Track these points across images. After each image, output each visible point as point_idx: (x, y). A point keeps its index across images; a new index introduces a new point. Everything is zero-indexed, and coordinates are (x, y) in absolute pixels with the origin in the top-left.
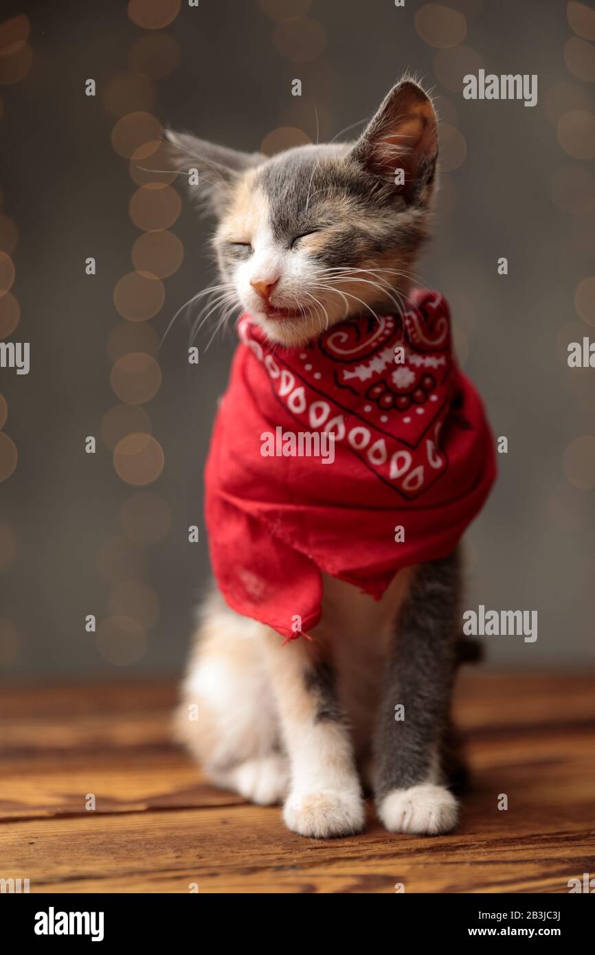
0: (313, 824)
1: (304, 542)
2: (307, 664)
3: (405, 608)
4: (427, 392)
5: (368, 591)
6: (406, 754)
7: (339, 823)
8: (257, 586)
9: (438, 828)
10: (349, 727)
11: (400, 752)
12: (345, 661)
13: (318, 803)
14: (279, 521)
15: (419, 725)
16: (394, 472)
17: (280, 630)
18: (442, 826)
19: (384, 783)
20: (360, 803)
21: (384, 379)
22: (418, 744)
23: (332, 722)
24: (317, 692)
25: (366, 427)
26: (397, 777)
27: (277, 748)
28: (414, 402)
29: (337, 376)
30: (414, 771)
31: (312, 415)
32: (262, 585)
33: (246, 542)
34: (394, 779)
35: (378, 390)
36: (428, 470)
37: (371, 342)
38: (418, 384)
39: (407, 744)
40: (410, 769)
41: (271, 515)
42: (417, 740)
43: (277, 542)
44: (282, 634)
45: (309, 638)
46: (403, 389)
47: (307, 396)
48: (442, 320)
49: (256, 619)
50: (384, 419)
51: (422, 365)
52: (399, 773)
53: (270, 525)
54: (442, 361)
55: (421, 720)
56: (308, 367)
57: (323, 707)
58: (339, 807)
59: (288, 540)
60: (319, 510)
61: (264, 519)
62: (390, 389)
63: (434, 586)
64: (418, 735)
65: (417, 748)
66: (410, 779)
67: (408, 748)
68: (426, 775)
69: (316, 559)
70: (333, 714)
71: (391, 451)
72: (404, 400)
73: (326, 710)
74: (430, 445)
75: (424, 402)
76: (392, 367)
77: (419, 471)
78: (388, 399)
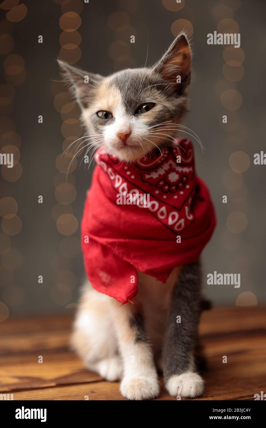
0: (135, 395)
1: (128, 257)
2: (130, 315)
3: (176, 287)
4: (185, 184)
5: (159, 279)
6: (178, 357)
7: (147, 393)
8: (107, 278)
9: (195, 395)
10: (151, 345)
11: (175, 357)
12: (149, 313)
13: (137, 384)
14: (116, 247)
15: (185, 343)
16: (170, 222)
17: (118, 299)
18: (196, 393)
19: (168, 372)
20: (157, 383)
21: (164, 178)
22: (184, 352)
23: (143, 342)
24: (135, 328)
25: (157, 201)
26: (174, 368)
27: (117, 353)
28: (178, 189)
29: (142, 177)
30: (182, 366)
32: (109, 278)
33: (101, 258)
34: (173, 370)
36: (186, 220)
37: (158, 160)
38: (180, 180)
39: (178, 353)
40: (181, 365)
41: (112, 244)
42: (184, 350)
43: (116, 257)
44: (119, 301)
45: (132, 303)
46: (173, 182)
47: (128, 187)
48: (190, 150)
49: (107, 294)
50: (165, 197)
51: (182, 171)
52: (175, 367)
53: (112, 249)
54: (191, 169)
55: (185, 341)
56: (128, 173)
57: (138, 335)
58: (146, 385)
59: (121, 255)
60: (135, 241)
61: (109, 246)
62: (167, 182)
63: (189, 276)
64: (184, 348)
65: (183, 354)
66: (180, 370)
67: (179, 354)
68: (188, 367)
69: (134, 265)
70: (143, 339)
71: (168, 212)
72: (174, 188)
73: (140, 337)
74: (187, 209)
75: (183, 188)
76: (168, 172)
77: (182, 221)
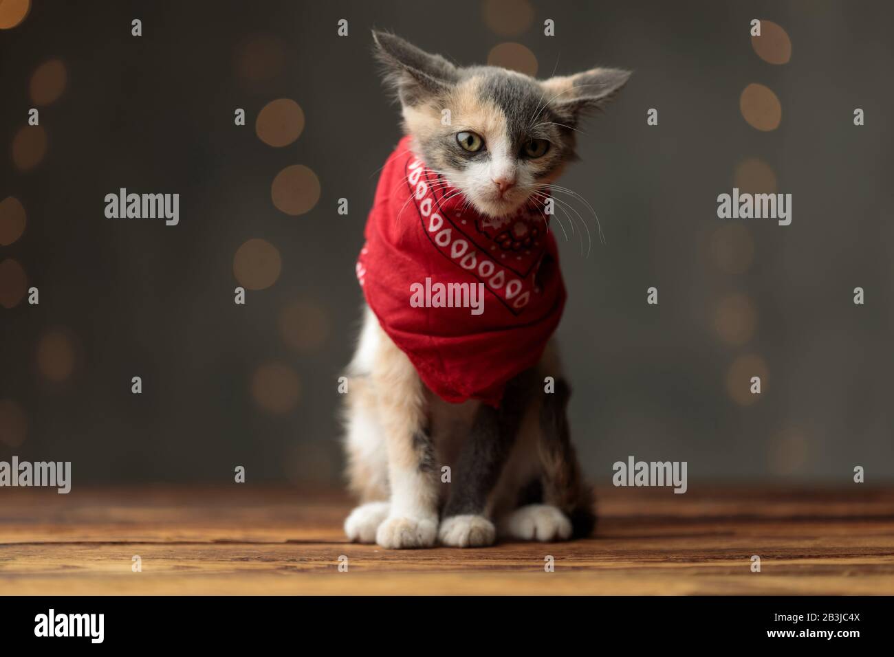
4: (533, 240)
7: (410, 541)
13: (400, 524)
16: (509, 294)
21: (509, 230)
25: (492, 261)
28: (524, 247)
29: (478, 224)
31: (454, 249)
35: (503, 237)
36: (532, 294)
46: (519, 237)
47: (452, 234)
51: (531, 221)
57: (424, 461)
58: (414, 530)
62: (511, 236)
73: (426, 463)
74: (534, 277)
76: (514, 221)
78: (508, 243)
